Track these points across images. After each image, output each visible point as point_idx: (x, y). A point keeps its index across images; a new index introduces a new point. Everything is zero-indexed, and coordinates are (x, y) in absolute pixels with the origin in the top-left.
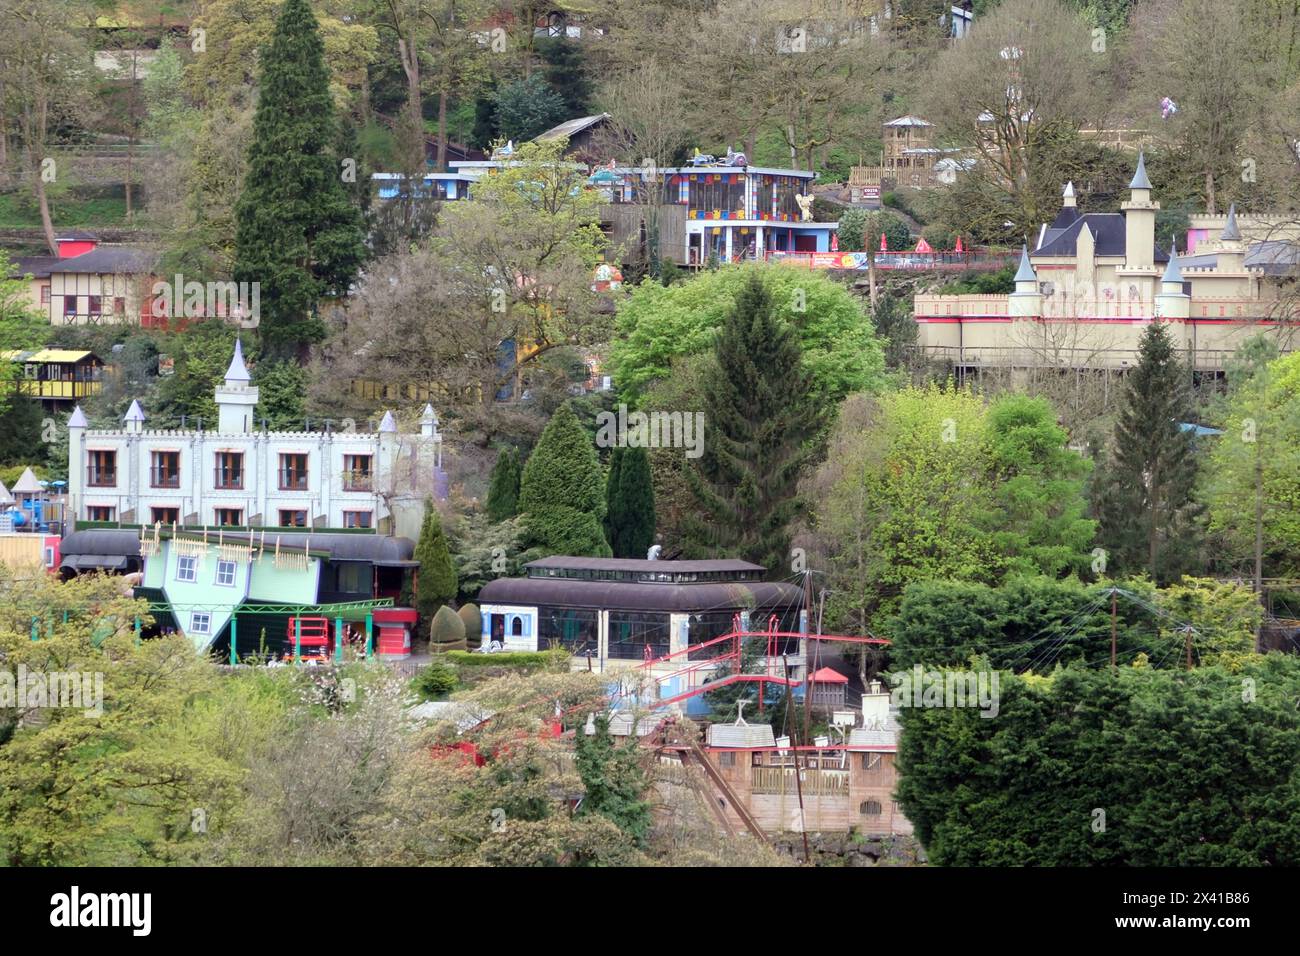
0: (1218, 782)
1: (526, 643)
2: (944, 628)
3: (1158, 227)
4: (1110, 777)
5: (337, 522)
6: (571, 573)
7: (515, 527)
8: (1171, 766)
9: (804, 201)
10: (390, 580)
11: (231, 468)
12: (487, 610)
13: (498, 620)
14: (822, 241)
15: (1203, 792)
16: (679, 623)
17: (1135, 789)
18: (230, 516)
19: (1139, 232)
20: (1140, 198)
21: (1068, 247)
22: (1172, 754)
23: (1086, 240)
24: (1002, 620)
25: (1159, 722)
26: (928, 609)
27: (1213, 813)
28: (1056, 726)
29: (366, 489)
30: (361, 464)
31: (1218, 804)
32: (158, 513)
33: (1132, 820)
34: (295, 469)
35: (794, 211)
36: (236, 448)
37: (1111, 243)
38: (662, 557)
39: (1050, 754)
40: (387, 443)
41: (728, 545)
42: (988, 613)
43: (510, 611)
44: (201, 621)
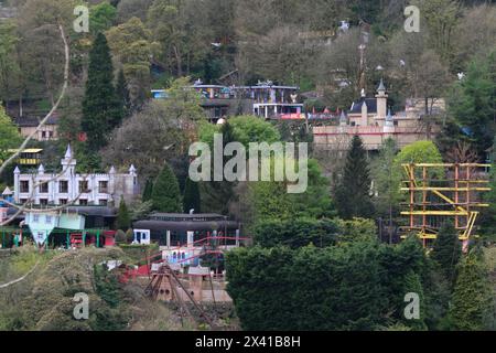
0: (319, 283)
1: (147, 241)
2: (265, 234)
3: (387, 104)
4: (288, 283)
5: (97, 203)
6: (166, 219)
7: (149, 203)
8: (304, 279)
9: (293, 97)
10: (109, 222)
11: (64, 186)
12: (136, 231)
13: (138, 234)
14: (299, 110)
15: (314, 287)
16: (190, 234)
17: (295, 287)
18: (64, 201)
19: (381, 104)
20: (381, 93)
21: (358, 110)
22: (304, 275)
23: (364, 107)
24: (283, 232)
25: (301, 264)
26: (260, 228)
27: (318, 293)
28: (270, 266)
29: (106, 192)
30: (104, 184)
31: (319, 291)
32: (42, 200)
33: (294, 297)
34: (84, 187)
35: (290, 100)
36: (66, 179)
37: (372, 108)
38: (194, 213)
39: (269, 275)
40: (112, 177)
41: (218, 209)
42: (279, 230)
43: (142, 231)
44: (40, 235)
